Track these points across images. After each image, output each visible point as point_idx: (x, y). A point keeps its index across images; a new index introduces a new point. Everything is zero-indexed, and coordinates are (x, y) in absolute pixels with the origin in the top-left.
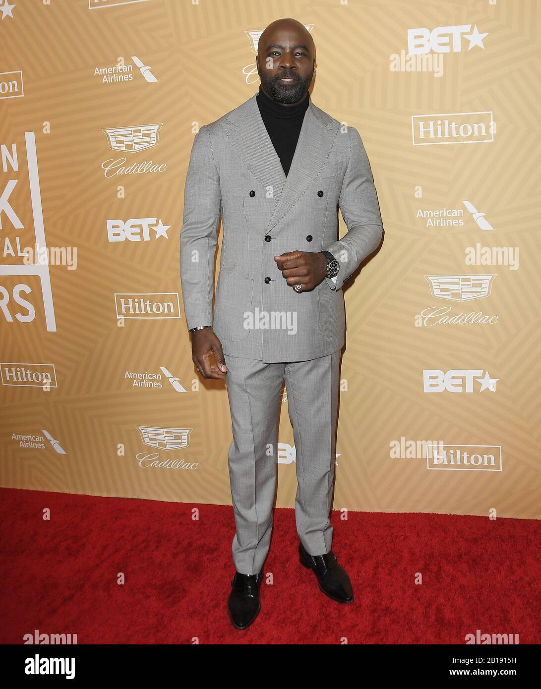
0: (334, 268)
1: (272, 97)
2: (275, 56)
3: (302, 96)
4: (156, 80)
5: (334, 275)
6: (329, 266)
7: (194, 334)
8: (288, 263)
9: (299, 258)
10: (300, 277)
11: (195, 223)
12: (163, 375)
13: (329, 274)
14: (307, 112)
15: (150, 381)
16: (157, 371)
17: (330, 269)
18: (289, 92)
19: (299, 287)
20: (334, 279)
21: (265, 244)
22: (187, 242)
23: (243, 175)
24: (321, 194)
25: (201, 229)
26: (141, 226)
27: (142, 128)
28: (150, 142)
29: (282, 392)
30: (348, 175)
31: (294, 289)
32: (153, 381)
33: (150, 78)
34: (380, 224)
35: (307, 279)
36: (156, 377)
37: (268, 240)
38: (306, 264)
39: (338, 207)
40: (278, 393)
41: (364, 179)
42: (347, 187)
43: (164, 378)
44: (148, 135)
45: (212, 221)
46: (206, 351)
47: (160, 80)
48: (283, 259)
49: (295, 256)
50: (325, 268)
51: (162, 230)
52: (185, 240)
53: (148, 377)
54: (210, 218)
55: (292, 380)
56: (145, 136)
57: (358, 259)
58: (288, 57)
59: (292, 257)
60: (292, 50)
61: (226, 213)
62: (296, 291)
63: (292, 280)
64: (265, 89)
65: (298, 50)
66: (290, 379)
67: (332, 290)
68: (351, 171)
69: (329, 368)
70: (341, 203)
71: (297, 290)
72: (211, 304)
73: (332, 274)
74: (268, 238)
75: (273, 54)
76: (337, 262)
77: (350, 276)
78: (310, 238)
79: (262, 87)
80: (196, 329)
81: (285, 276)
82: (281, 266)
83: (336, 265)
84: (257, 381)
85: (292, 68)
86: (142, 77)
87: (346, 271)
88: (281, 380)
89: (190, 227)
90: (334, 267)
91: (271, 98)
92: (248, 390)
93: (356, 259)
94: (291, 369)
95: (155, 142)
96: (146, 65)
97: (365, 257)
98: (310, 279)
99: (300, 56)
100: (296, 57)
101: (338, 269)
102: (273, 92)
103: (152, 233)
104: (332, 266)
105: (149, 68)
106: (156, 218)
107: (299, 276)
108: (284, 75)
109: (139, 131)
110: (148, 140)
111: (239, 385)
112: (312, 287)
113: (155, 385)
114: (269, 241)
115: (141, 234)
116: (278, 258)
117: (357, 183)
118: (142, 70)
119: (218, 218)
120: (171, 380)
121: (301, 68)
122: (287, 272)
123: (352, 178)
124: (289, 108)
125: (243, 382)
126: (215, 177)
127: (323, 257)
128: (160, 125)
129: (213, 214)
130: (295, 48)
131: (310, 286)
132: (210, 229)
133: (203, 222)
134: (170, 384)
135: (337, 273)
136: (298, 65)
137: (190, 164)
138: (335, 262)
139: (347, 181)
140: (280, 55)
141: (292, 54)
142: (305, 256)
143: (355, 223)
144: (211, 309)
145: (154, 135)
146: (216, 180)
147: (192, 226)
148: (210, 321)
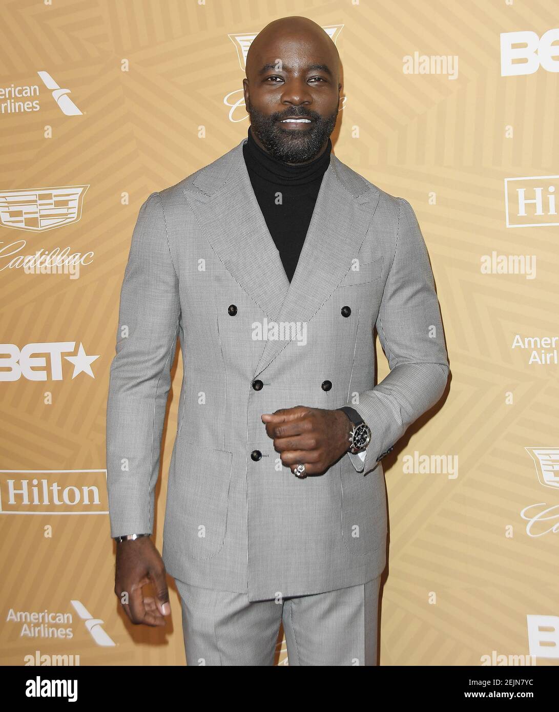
0: (362, 437)
1: (269, 149)
2: (274, 83)
3: (319, 148)
4: (79, 113)
5: (363, 449)
6: (353, 434)
7: (121, 545)
8: (284, 427)
9: (303, 419)
10: (304, 453)
11: (136, 354)
12: (76, 616)
13: (352, 447)
14: (326, 174)
15: (51, 626)
16: (65, 607)
17: (355, 439)
18: (296, 142)
19: (301, 468)
20: (362, 455)
21: (252, 394)
22: (122, 386)
23: (218, 279)
24: (346, 312)
25: (144, 365)
26: (47, 356)
27: (54, 192)
28: (67, 214)
29: (279, 648)
30: (392, 279)
31: (293, 472)
32: (57, 626)
33: (69, 108)
34: (446, 362)
35: (314, 455)
36: (63, 618)
37: (257, 387)
38: (313, 430)
39: (375, 333)
40: (272, 650)
41: (419, 286)
42: (390, 298)
43: (78, 622)
44: (64, 203)
45: (162, 351)
46: (138, 579)
47: (85, 113)
48: (277, 419)
49: (296, 416)
50: (347, 437)
51: (83, 363)
52: (119, 383)
53: (49, 618)
54: (161, 347)
55: (297, 627)
56: (58, 204)
57: (404, 422)
58: (296, 85)
59: (292, 417)
60: (304, 72)
61: (189, 338)
62: (296, 476)
63: (290, 456)
64: (257, 136)
65: (314, 74)
66: (293, 626)
67: (358, 472)
68: (398, 272)
69: (360, 606)
70: (380, 325)
71: (299, 474)
72: (153, 495)
73: (358, 447)
74: (258, 385)
75: (272, 80)
76: (367, 427)
77: (390, 450)
78: (327, 386)
79: (253, 133)
80: (124, 538)
81: (278, 450)
82: (272, 431)
83: (365, 432)
84: (235, 630)
85: (302, 103)
86: (55, 105)
87: (382, 443)
88: (276, 627)
89: (125, 360)
90: (362, 435)
91: (266, 150)
92: (221, 645)
93: (399, 422)
94: (294, 606)
95: (75, 215)
96: (62, 85)
97: (417, 417)
98: (320, 455)
99: (316, 83)
100: (310, 84)
101: (368, 440)
102: (271, 143)
103: (67, 367)
104: (359, 434)
105: (68, 91)
106: (74, 343)
107: (302, 450)
108: (290, 113)
109: (49, 196)
110: (64, 211)
111: (206, 637)
112: (323, 468)
113: (60, 633)
114: (260, 389)
115: (48, 368)
116: (268, 418)
117: (408, 292)
118: (55, 95)
119: (173, 345)
120: (89, 625)
121: (319, 102)
122: (282, 442)
123: (399, 284)
124: (297, 167)
125: (210, 630)
126: (171, 280)
127: (343, 418)
128: (85, 188)
129: (165, 341)
130: (309, 69)
131: (320, 466)
132: (161, 366)
133: (148, 353)
134: (87, 633)
135: (366, 446)
136: (315, 97)
137: (129, 256)
138: (363, 426)
139: (390, 289)
140: (284, 81)
141: (304, 77)
142: (313, 416)
143: (401, 359)
144: (152, 504)
145: (74, 204)
146: (172, 283)
147: (130, 360)
148: (150, 525)
